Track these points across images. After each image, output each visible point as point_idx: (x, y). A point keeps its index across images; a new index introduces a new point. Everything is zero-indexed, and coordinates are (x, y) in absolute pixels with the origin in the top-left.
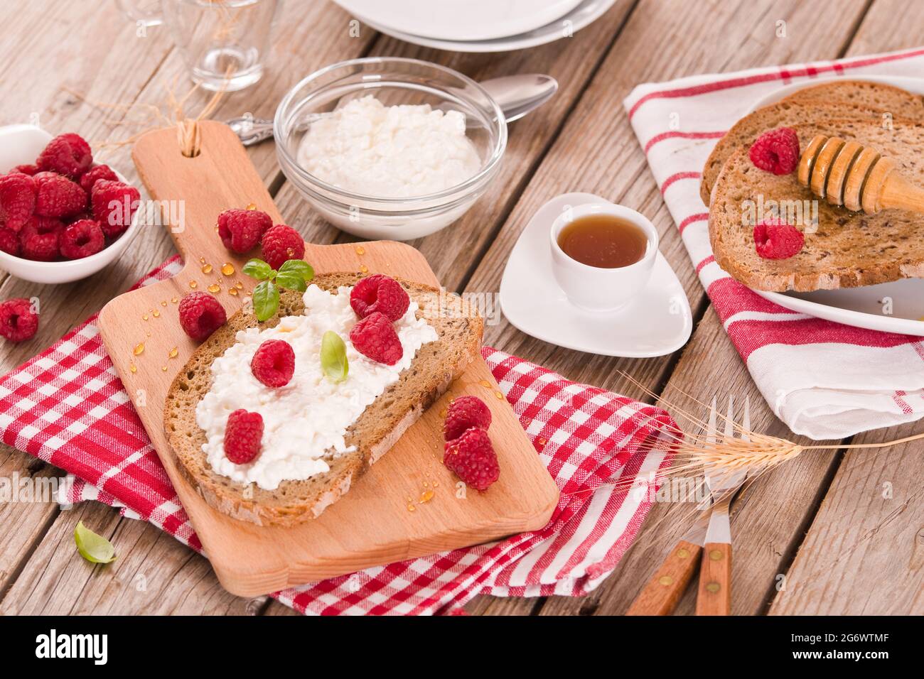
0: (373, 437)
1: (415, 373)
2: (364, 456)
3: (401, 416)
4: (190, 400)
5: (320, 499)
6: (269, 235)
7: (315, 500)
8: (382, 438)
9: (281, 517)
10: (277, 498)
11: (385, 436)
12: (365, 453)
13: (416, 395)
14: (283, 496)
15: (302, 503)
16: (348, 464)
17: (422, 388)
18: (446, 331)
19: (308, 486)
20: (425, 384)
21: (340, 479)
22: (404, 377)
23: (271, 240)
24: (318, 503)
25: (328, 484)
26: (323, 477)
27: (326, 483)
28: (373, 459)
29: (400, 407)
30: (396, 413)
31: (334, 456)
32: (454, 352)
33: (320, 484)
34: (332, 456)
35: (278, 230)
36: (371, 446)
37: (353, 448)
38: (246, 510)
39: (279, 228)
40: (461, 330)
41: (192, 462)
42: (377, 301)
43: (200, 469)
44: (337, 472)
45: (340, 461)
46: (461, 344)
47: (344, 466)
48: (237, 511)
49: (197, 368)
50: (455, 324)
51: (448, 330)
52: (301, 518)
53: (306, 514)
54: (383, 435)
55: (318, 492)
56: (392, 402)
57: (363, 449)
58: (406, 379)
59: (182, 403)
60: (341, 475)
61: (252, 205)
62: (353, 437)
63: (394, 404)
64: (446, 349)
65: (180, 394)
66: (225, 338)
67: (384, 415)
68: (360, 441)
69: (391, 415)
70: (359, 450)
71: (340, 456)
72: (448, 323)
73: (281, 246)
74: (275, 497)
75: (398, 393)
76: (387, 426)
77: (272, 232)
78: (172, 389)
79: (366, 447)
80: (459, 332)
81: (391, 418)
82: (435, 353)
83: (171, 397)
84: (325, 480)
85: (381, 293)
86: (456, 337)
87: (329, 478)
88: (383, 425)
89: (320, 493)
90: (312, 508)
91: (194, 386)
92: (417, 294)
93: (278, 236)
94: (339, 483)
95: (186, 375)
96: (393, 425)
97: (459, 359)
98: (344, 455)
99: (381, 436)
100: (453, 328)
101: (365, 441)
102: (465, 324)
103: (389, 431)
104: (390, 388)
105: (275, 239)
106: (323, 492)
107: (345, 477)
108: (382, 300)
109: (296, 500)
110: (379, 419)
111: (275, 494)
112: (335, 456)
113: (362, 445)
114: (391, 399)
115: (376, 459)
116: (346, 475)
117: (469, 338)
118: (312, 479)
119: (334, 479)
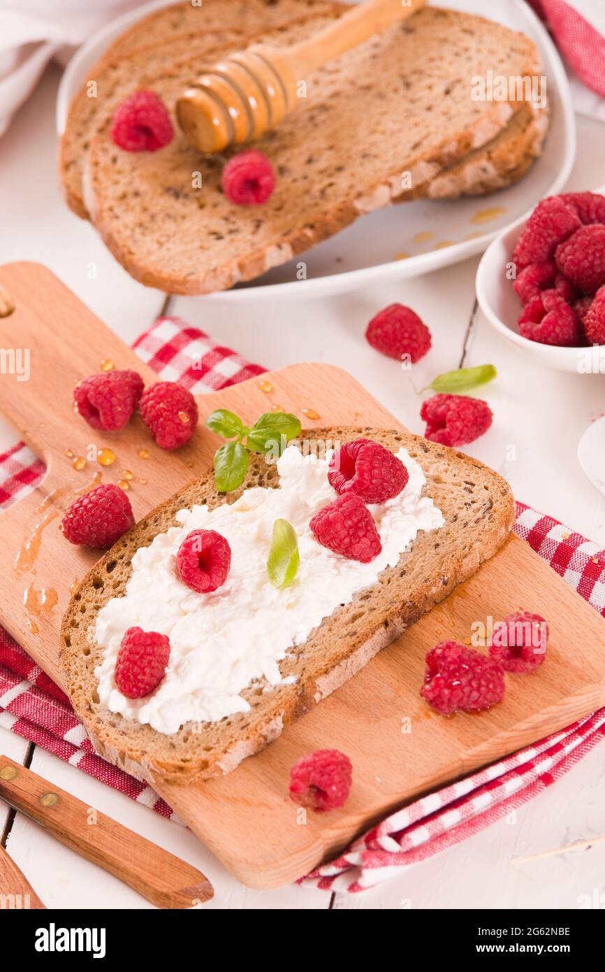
0: (322, 664)
1: (403, 574)
2: (303, 691)
3: (367, 636)
4: (101, 601)
5: (229, 751)
6: (148, 400)
7: (222, 752)
8: (333, 667)
9: (175, 772)
10: (174, 747)
11: (338, 664)
12: (305, 686)
13: (395, 605)
14: (183, 744)
15: (204, 756)
16: (280, 702)
17: (405, 596)
18: (459, 516)
19: (219, 731)
20: (410, 591)
21: (263, 723)
22: (385, 580)
23: (153, 407)
24: (227, 756)
25: (245, 729)
26: (242, 719)
27: (243, 728)
28: (322, 694)
29: (370, 622)
30: (361, 631)
31: (264, 690)
32: (462, 546)
33: (235, 730)
34: (262, 689)
35: (159, 390)
36: (316, 677)
37: (291, 680)
38: (133, 761)
39: (159, 387)
40: (480, 515)
41: (80, 692)
42: (356, 476)
43: (88, 703)
44: (262, 713)
45: (271, 697)
46: (474, 535)
47: (273, 704)
48: (123, 762)
49: (121, 558)
50: (474, 506)
51: (463, 514)
52: (205, 775)
53: (209, 769)
54: (336, 661)
55: (230, 740)
56: (362, 614)
57: (304, 681)
58: (389, 582)
59: (90, 606)
60: (266, 717)
61: (107, 361)
62: (297, 663)
63: (364, 617)
64: (454, 541)
65: (90, 593)
66: (169, 515)
67: (346, 633)
68: (304, 669)
69: (355, 633)
70: (299, 682)
71: (272, 689)
72: (466, 504)
73: (168, 411)
74: (173, 746)
75: (372, 602)
76: (345, 650)
77: (152, 394)
78: (83, 586)
79: (310, 678)
80: (476, 518)
81: (354, 638)
82: (437, 545)
83: (78, 597)
84: (243, 723)
85: (360, 464)
86: (471, 524)
87: (249, 720)
88: (340, 647)
89: (231, 743)
90: (217, 763)
91: (111, 582)
92: (437, 460)
93: (161, 398)
94: (261, 728)
95: (105, 566)
96: (353, 648)
97: (465, 557)
98: (277, 689)
99: (333, 664)
100: (470, 511)
101: (311, 670)
102: (488, 505)
103: (346, 656)
104: (364, 594)
105: (159, 403)
106: (236, 741)
107: (270, 720)
108: (361, 475)
109: (198, 751)
110: (338, 638)
111: (174, 741)
112: (266, 690)
113: (306, 676)
114: (361, 610)
115: (326, 694)
116: (272, 717)
117: (487, 527)
118: (226, 721)
119: (255, 723)
